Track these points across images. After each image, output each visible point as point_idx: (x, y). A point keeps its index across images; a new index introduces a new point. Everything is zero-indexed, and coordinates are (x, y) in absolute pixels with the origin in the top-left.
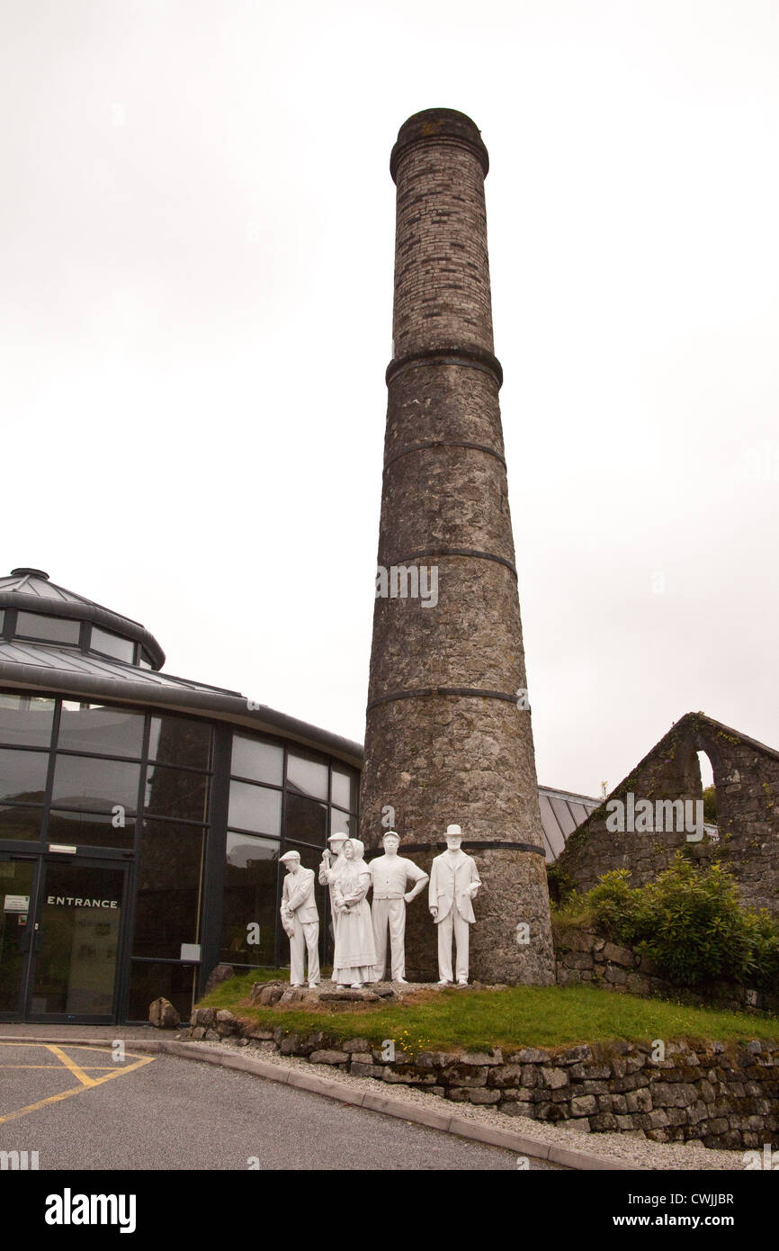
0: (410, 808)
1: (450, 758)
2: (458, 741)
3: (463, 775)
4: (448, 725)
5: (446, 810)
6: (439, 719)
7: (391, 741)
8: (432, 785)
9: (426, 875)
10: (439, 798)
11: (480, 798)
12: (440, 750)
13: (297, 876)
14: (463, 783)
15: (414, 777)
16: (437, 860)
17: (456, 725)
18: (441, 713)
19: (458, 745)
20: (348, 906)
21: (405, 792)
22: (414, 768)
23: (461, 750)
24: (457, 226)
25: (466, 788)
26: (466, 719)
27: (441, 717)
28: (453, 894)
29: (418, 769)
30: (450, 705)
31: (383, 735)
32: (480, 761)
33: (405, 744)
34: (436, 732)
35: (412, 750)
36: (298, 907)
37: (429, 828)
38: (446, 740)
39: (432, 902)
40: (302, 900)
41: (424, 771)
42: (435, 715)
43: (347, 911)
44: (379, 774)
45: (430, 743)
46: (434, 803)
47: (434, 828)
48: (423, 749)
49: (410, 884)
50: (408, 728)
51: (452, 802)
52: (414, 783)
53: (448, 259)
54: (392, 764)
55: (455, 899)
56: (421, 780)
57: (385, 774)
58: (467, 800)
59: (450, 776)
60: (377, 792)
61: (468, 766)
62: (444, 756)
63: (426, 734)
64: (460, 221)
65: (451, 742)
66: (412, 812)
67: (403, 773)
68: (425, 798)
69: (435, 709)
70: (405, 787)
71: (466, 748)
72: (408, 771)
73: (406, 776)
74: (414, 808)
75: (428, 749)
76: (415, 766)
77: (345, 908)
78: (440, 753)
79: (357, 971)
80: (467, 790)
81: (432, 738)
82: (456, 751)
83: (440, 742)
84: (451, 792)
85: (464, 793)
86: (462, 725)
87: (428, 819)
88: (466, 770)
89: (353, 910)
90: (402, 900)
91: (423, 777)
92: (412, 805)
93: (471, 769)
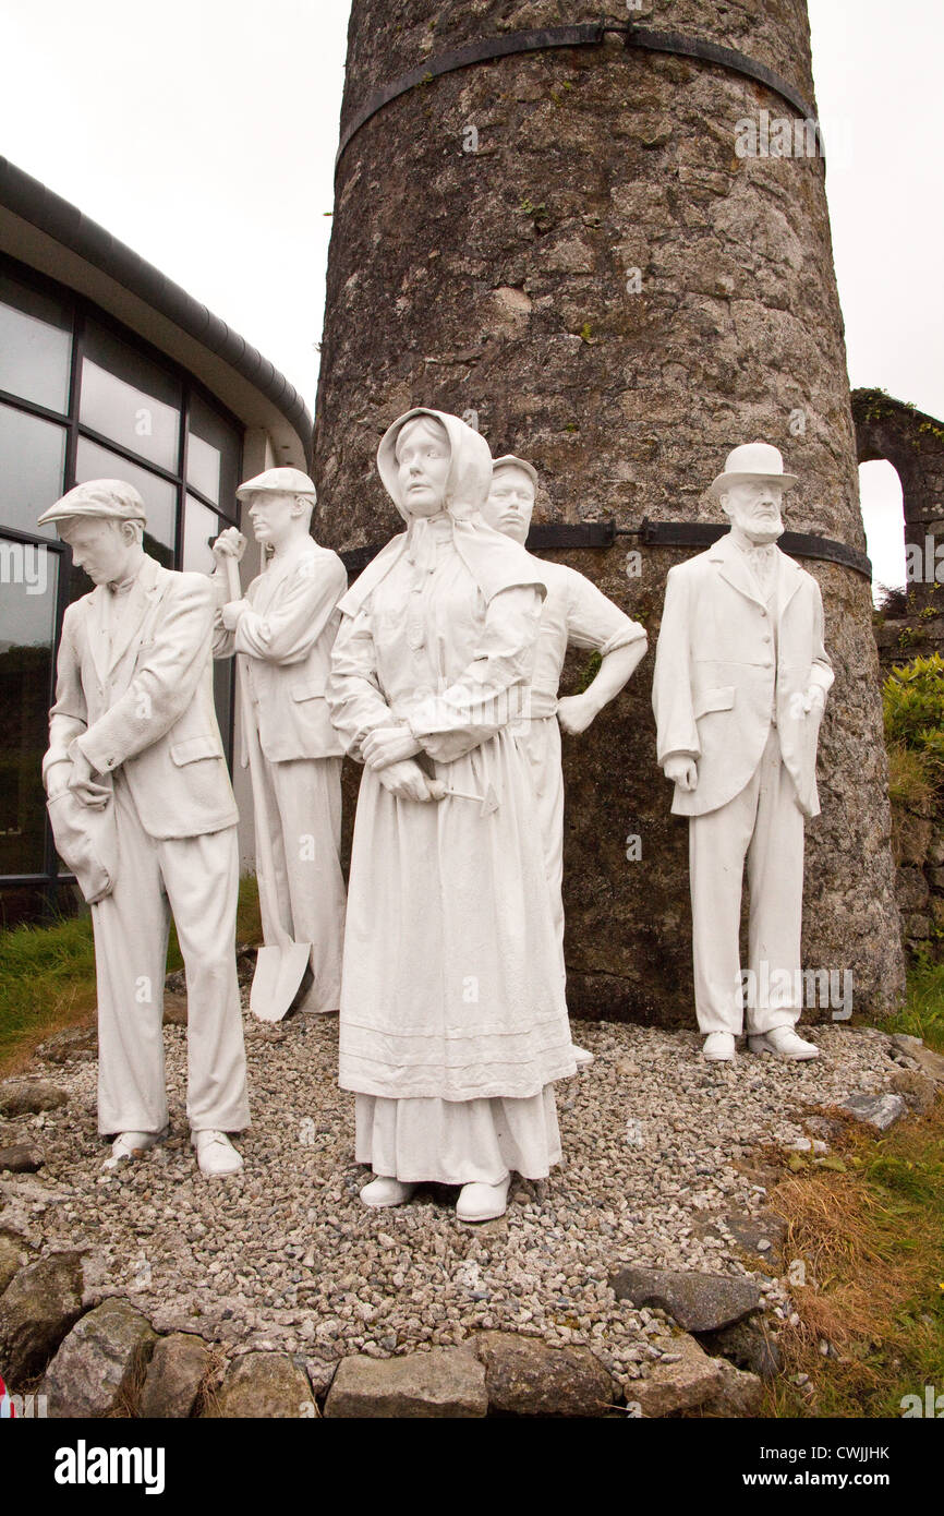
0: (535, 403)
1: (670, 248)
2: (696, 201)
3: (712, 308)
4: (657, 146)
5: (664, 415)
6: (631, 123)
7: (454, 194)
8: (613, 331)
9: (638, 630)
10: (637, 373)
11: (766, 392)
12: (635, 219)
13: (128, 603)
14: (716, 333)
15: (547, 301)
16: (683, 576)
17: (683, 152)
18: (635, 107)
19: (694, 214)
20: (422, 760)
21: (511, 351)
22: (543, 274)
23: (705, 230)
25: (729, 348)
26: (717, 139)
27: (636, 117)
28: (768, 709)
29: (560, 275)
30: (665, 90)
31: (421, 182)
32: (759, 274)
33: (511, 197)
34: (620, 164)
35: (536, 216)
36: (135, 759)
37: (606, 472)
38: (656, 190)
39: (673, 732)
40: (158, 720)
41: (583, 283)
42: (615, 111)
43: (423, 787)
44: (401, 303)
45: (603, 196)
46: (621, 386)
47: (625, 472)
48: (574, 213)
49: (580, 665)
50: (520, 149)
51: (683, 393)
52: (549, 322)
54: (457, 265)
55: (774, 726)
56: (570, 310)
57: (429, 300)
58: (728, 391)
59: (675, 308)
60: (395, 360)
61: (728, 283)
62: (652, 241)
63: (589, 165)
65: (671, 201)
66: (542, 417)
67: (502, 292)
68: (590, 369)
69: (615, 92)
70: (511, 335)
71: (721, 224)
72: (518, 286)
73: (513, 302)
74: (550, 403)
75: (595, 216)
76: (551, 266)
77: (410, 773)
78: (635, 230)
79: (483, 1119)
80: (729, 358)
81: (607, 179)
82: (690, 230)
83: (637, 194)
84: (676, 359)
85: (722, 365)
86: (704, 152)
87: (601, 443)
88: (722, 297)
89: (452, 781)
90: (554, 722)
91: (581, 302)
92: (540, 391)
93: (738, 296)
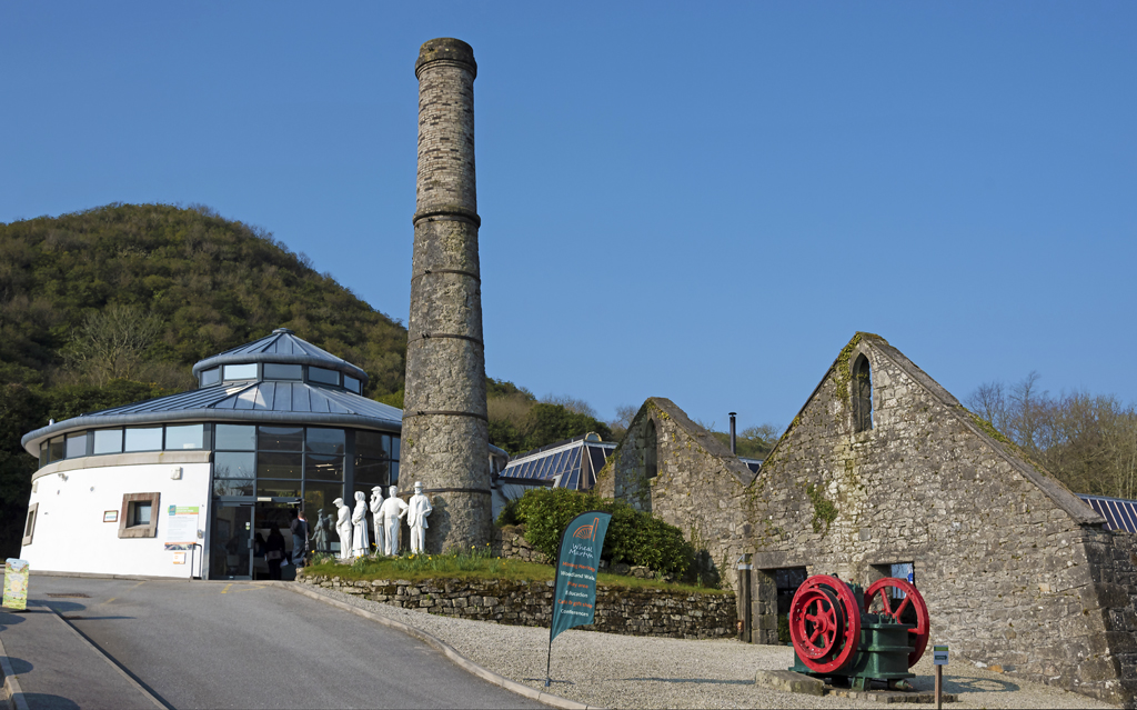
24: (445, 125)
53: (438, 150)
64: (446, 121)
